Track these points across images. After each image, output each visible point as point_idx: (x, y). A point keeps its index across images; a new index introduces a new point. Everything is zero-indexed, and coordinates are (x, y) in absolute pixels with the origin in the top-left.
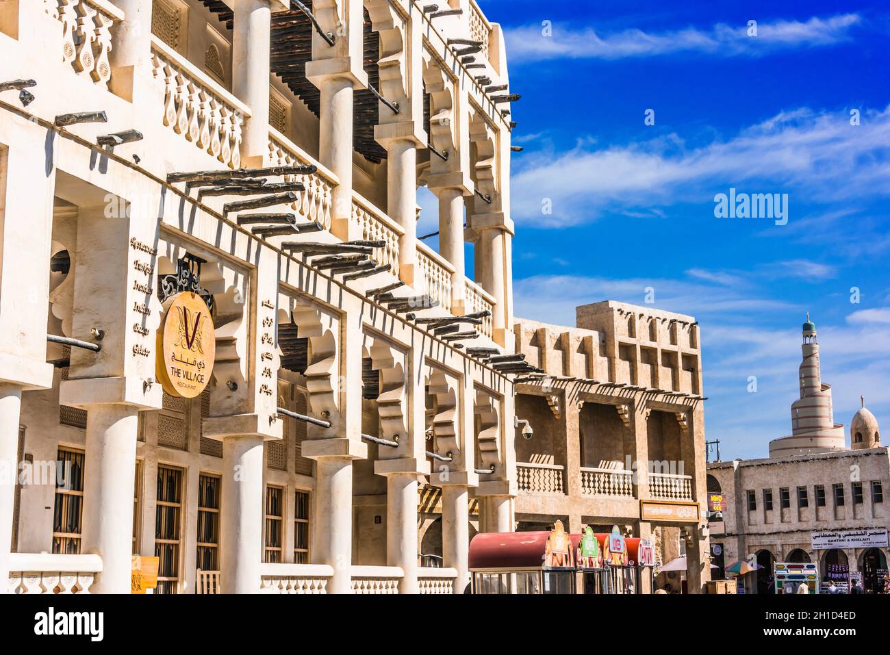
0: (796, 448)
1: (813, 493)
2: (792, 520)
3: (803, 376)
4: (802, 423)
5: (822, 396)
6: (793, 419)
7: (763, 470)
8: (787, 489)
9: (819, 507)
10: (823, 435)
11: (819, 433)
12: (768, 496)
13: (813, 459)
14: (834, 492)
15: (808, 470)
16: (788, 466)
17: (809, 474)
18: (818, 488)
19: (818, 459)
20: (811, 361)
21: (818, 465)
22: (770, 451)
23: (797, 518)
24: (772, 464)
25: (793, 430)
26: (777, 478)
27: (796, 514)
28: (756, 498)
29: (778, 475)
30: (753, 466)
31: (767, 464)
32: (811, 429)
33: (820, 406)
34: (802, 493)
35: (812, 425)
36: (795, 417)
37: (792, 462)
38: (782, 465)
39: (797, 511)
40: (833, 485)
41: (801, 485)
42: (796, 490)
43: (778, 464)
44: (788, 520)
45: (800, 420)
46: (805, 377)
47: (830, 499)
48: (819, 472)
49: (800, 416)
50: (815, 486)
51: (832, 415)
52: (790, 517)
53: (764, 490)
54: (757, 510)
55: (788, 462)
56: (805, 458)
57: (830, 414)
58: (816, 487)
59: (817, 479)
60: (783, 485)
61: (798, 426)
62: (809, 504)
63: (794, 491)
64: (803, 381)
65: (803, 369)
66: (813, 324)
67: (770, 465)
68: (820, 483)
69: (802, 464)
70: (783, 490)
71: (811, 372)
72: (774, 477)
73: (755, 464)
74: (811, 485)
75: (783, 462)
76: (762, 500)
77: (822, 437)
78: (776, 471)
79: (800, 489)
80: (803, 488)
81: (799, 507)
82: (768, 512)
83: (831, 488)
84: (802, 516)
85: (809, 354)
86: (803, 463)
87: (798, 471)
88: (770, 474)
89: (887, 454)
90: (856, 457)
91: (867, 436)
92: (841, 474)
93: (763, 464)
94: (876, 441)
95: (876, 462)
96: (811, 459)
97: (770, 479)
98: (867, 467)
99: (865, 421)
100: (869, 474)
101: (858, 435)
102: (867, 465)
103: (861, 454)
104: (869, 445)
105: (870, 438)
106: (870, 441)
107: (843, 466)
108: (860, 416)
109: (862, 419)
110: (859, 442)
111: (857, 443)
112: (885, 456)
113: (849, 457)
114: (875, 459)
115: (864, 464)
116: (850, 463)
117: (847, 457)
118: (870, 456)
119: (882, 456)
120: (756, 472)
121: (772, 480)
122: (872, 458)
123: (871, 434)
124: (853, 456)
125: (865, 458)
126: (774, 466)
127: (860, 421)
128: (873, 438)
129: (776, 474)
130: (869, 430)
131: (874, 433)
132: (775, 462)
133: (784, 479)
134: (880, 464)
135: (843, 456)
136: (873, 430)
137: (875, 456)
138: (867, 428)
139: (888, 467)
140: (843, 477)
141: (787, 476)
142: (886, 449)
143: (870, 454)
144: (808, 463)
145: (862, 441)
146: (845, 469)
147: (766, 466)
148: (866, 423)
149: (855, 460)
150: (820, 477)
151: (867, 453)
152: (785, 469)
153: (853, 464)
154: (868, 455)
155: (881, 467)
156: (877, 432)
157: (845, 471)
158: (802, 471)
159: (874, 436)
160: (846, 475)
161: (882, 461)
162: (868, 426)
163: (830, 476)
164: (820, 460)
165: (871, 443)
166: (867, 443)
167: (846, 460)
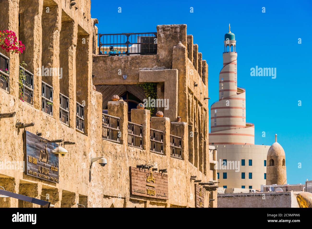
0: (213, 143)
3: (222, 81)
4: (220, 122)
6: (212, 118)
7: (225, 199)
15: (250, 201)
16: (239, 198)
19: (256, 195)
20: (229, 67)
24: (231, 196)
26: (233, 204)
29: (234, 203)
30: (220, 197)
31: (228, 197)
32: (227, 128)
33: (236, 108)
35: (228, 124)
36: (214, 116)
37: (242, 196)
38: (236, 197)
43: (234, 196)
45: (217, 119)
46: (224, 81)
48: (256, 202)
49: (217, 116)
57: (243, 114)
61: (215, 124)
64: (222, 85)
65: (222, 74)
66: (233, 34)
67: (230, 197)
71: (228, 77)
72: (231, 203)
75: (237, 196)
78: (233, 200)
85: (228, 62)
87: (245, 201)
89: (290, 195)
90: (275, 195)
91: (277, 162)
92: (267, 204)
93: (226, 197)
94: (283, 165)
95: (285, 199)
96: (252, 195)
97: (229, 204)
98: (280, 201)
99: (277, 152)
100: (281, 205)
101: (271, 161)
102: (280, 200)
103: (277, 194)
104: (278, 169)
105: (279, 163)
106: (279, 166)
107: (268, 200)
108: (274, 148)
109: (275, 150)
110: (272, 166)
111: (270, 167)
112: (290, 196)
113: (272, 195)
114: (285, 197)
115: (279, 199)
116: (272, 198)
117: (270, 195)
118: (282, 195)
119: (288, 196)
120: (222, 200)
121: (230, 205)
122: (283, 196)
123: (280, 160)
124: (274, 195)
125: (279, 196)
126: (232, 198)
127: (274, 151)
128: (281, 164)
129: (233, 202)
130: (279, 158)
131: (282, 160)
132: (232, 196)
133: (237, 205)
134: (287, 200)
135: (268, 194)
136: (282, 158)
137: (285, 195)
138: (278, 156)
139: (291, 202)
140: (268, 205)
141: (239, 203)
142: (290, 192)
143: (282, 194)
144: (250, 197)
145: (274, 165)
146: (269, 201)
147: (227, 197)
148: (277, 153)
149: (274, 197)
150: (256, 205)
151: (281, 194)
152: (238, 200)
153: (273, 199)
154: (281, 195)
155: (287, 201)
156: (284, 160)
157: (269, 202)
158: (247, 201)
159: (282, 162)
160: (269, 204)
161: (288, 198)
162: (278, 155)
163: (261, 204)
164: (256, 196)
165: (280, 167)
166: (277, 167)
167: (270, 197)
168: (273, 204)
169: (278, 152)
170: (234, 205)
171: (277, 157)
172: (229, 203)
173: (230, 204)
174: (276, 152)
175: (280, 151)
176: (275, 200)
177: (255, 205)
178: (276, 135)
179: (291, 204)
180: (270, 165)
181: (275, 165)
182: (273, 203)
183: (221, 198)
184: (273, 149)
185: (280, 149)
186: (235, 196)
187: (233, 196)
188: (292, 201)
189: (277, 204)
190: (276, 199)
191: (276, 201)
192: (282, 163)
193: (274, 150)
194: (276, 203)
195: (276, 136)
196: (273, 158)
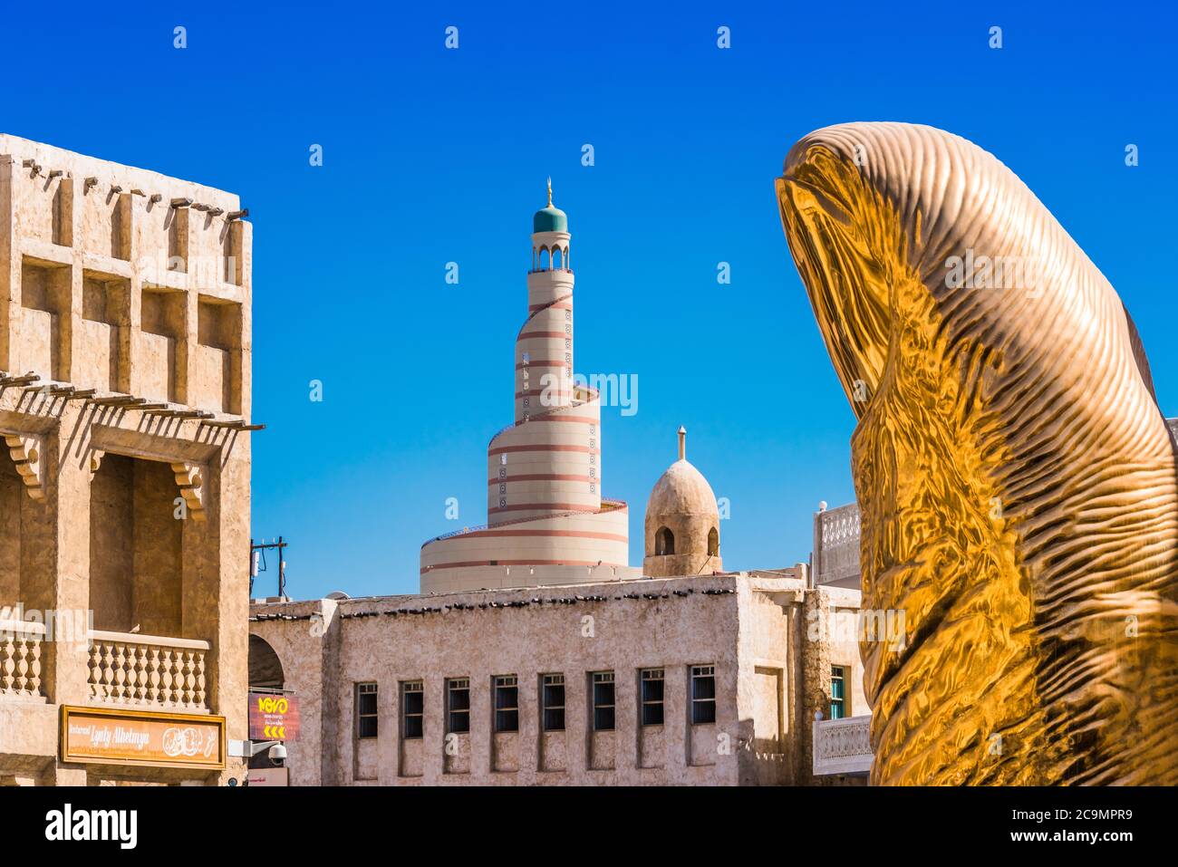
0: (494, 563)
1: (534, 695)
2: (473, 767)
3: (526, 362)
4: (516, 493)
5: (574, 419)
6: (492, 482)
7: (401, 625)
8: (465, 682)
9: (548, 734)
10: (571, 529)
11: (558, 523)
12: (413, 700)
13: (540, 602)
14: (590, 691)
15: (525, 630)
16: (470, 617)
17: (526, 642)
18: (548, 680)
19: (554, 601)
20: (547, 319)
21: (553, 617)
22: (424, 570)
23: (488, 761)
24: (429, 610)
25: (492, 511)
26: (440, 650)
27: (486, 752)
28: (379, 704)
29: (442, 642)
30: (375, 615)
31: (414, 612)
32: (540, 512)
33: (568, 448)
34: (506, 693)
35: (542, 499)
36: (498, 475)
37: (484, 607)
38: (454, 614)
39: (487, 743)
40: (589, 674)
41: (503, 671)
42: (489, 685)
43: (445, 611)
44: (463, 768)
45: (509, 485)
46: (533, 364)
47: (577, 710)
48: (553, 635)
49: (508, 474)
50: (541, 675)
51: (598, 474)
52: (468, 758)
53: (401, 683)
54: (379, 736)
55: (471, 608)
56: (519, 598)
57: (592, 470)
58: (544, 678)
59: (545, 656)
60: (456, 672)
61: (503, 500)
62: (522, 723)
63: (483, 686)
64: (526, 376)
65: (526, 341)
66: (560, 213)
67: (423, 612)
68: (555, 668)
69: (509, 613)
70: (454, 684)
71: (546, 350)
72: (431, 647)
73: (380, 609)
74: (528, 674)
75: (460, 607)
76: (395, 710)
77: (567, 534)
78: (438, 630)
79: (501, 682)
80: (510, 681)
81: (494, 732)
82: (411, 745)
83: (583, 682)
84: (502, 756)
85: (545, 301)
86: (512, 611)
87: (497, 633)
88: (420, 640)
89: (734, 593)
90: (655, 598)
91: (688, 539)
92: (613, 644)
93: (404, 612)
94: (709, 554)
95: (704, 614)
96: (533, 601)
97: (419, 652)
98: (681, 626)
99: (685, 498)
100: (683, 647)
101: (663, 536)
102: (681, 622)
103: (666, 590)
104: (691, 566)
105: (694, 545)
106: (695, 554)
107: (617, 623)
108: (672, 483)
109: (678, 491)
110: (665, 557)
111: (659, 558)
112: (730, 599)
113: (637, 597)
114: (703, 607)
115: (672, 618)
116: (638, 614)
117: (630, 597)
118: (690, 597)
119: (720, 599)
120: (384, 631)
121: (425, 656)
122: (695, 601)
123: (698, 534)
124: (646, 596)
125: (676, 602)
126: (433, 617)
127: (672, 495)
128: (701, 547)
129: (438, 639)
130: (694, 523)
131: (705, 532)
132: (435, 606)
133: (458, 653)
134: (716, 620)
135: (619, 594)
136: (705, 521)
137: (704, 597)
138: (690, 517)
139: (736, 630)
140: (617, 651)
141: (467, 646)
142: (734, 579)
143: (691, 591)
144: (524, 610)
145: (673, 553)
146: (623, 630)
147: (410, 617)
148: (686, 503)
149: (650, 606)
150: (555, 650)
151: (683, 590)
152: (462, 627)
153: (644, 617)
154: (685, 595)
155: (718, 628)
156: (713, 530)
157: (622, 635)
158: (507, 633)
159: (705, 540)
160: (623, 647)
161: (720, 613)
162: (691, 511)
163: (582, 648)
164: (557, 605)
165: (696, 559)
166: (684, 559)
167: (628, 605)
168: (645, 642)
169: (688, 498)
170: (443, 654)
171: (685, 519)
172: (418, 643)
173: (423, 653)
174: (683, 501)
175: (698, 495)
176: (654, 620)
177: (550, 651)
178: (683, 430)
179: (736, 640)
180: (658, 554)
181: (676, 551)
182: (642, 638)
183: (379, 619)
184: (669, 486)
185: (696, 486)
186: (450, 608)
187: (439, 610)
188: (742, 629)
189: (664, 641)
190: (659, 618)
191: (659, 629)
192: (705, 545)
193: (675, 491)
194: (659, 637)
195: (683, 434)
196: (667, 525)
